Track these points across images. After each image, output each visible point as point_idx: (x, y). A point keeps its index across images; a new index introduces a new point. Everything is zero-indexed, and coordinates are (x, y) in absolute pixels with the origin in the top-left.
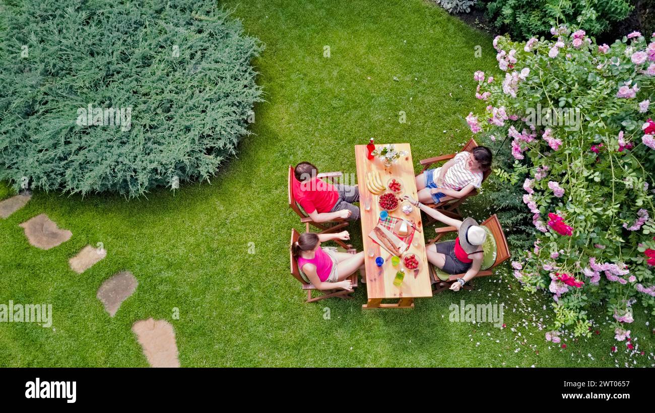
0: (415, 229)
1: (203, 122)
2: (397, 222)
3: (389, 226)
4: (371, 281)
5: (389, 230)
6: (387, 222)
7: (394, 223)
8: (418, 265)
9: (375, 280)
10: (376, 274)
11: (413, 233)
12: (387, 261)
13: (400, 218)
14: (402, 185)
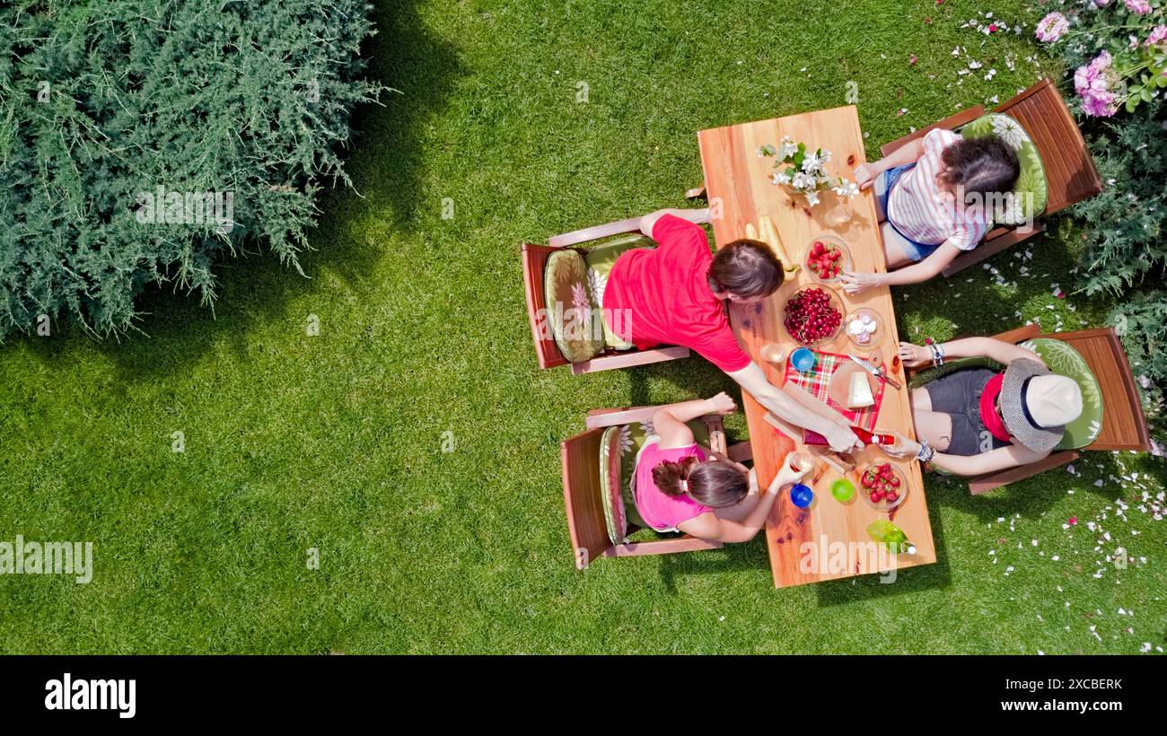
0: (884, 380)
1: (235, 93)
2: (835, 368)
3: (816, 381)
4: (780, 541)
5: (816, 395)
6: (810, 371)
7: (828, 371)
8: (898, 485)
9: (790, 537)
10: (791, 524)
11: (880, 393)
12: (815, 481)
13: (843, 353)
14: (842, 255)
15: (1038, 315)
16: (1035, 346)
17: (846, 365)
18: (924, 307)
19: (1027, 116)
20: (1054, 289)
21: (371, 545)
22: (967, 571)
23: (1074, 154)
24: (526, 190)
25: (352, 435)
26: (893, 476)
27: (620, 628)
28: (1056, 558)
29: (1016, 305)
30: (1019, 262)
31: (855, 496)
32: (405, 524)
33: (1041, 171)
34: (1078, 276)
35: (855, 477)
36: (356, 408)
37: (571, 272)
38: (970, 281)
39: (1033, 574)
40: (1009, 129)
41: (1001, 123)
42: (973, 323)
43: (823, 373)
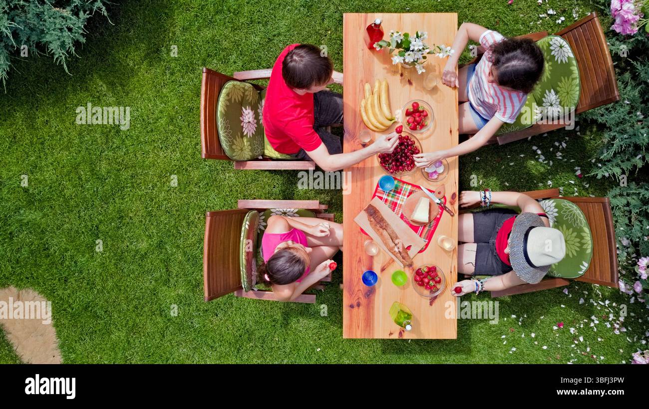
0: (443, 208)
2: (410, 193)
3: (395, 201)
4: (352, 306)
5: (394, 210)
6: (392, 193)
7: (404, 195)
8: (439, 282)
9: (359, 305)
10: (361, 296)
11: (438, 216)
12: (383, 270)
13: (416, 184)
14: (429, 115)
15: (563, 186)
16: (554, 204)
17: (418, 193)
18: (489, 168)
19: (576, 41)
20: (576, 171)
21: (98, 262)
22: (486, 346)
23: (603, 70)
24: (237, 46)
25: (97, 189)
26: (437, 275)
27: (251, 344)
28: (545, 347)
29: (550, 177)
30: (557, 149)
31: (408, 284)
32: (122, 253)
33: (578, 80)
34: (594, 165)
35: (411, 271)
36: (103, 172)
37: (243, 98)
38: (522, 156)
39: (528, 355)
40: (561, 47)
41: (556, 42)
42: (519, 184)
43: (401, 196)
